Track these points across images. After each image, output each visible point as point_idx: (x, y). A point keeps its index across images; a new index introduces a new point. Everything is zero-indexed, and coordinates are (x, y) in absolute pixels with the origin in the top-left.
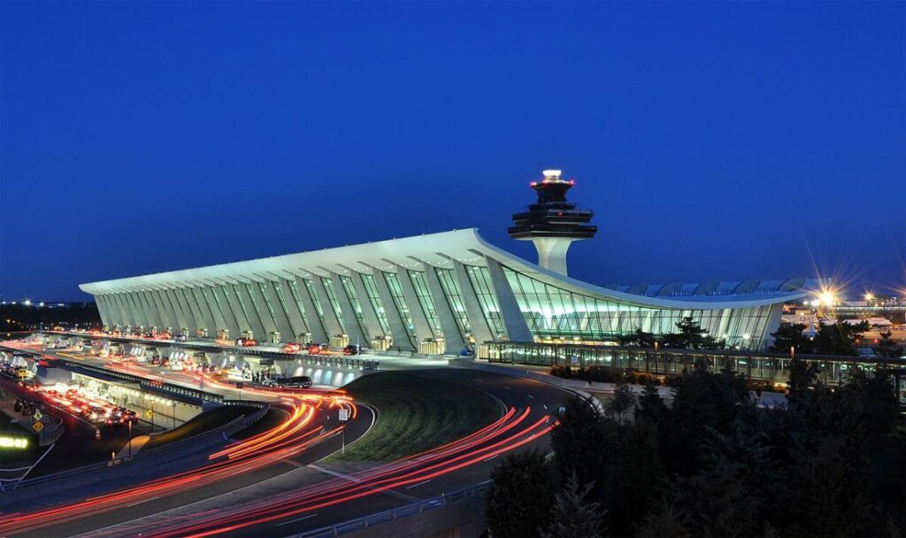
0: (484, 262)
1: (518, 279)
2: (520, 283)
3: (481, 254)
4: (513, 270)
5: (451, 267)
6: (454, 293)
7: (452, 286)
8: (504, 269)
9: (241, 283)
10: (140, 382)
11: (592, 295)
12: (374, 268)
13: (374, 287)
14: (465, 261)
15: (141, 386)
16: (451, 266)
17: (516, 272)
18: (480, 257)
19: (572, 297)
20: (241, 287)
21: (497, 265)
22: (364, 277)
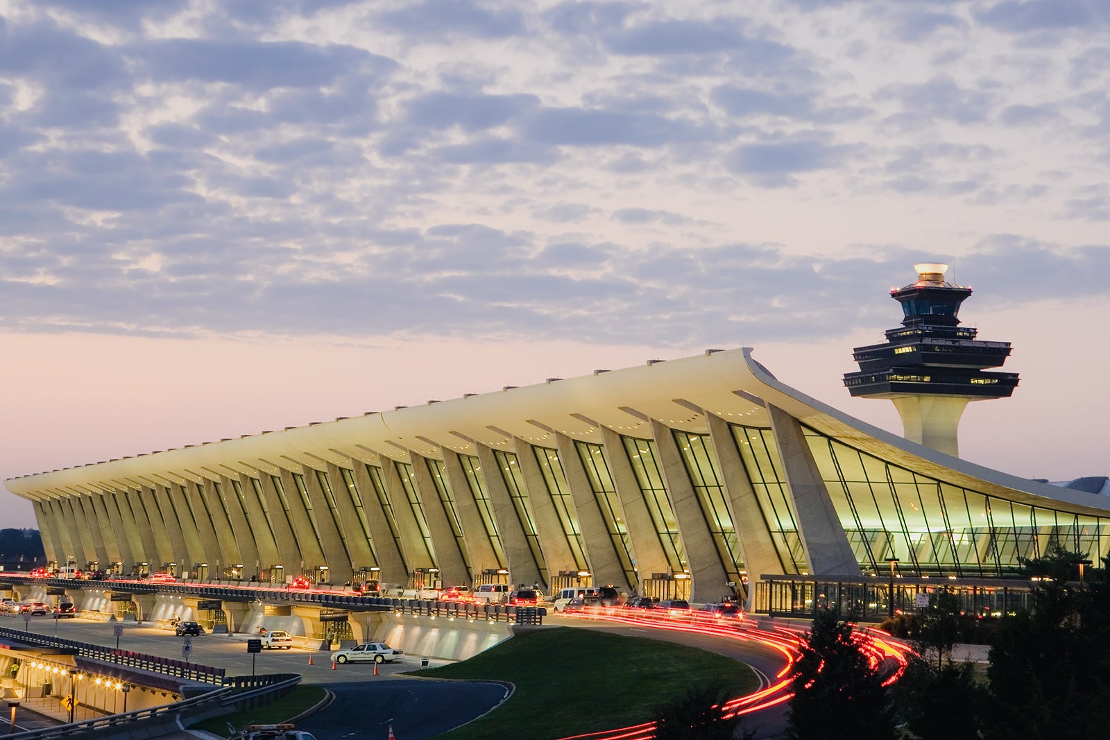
0: (766, 419)
1: (832, 452)
2: (836, 461)
3: (759, 401)
4: (822, 434)
5: (705, 429)
6: (710, 480)
7: (706, 467)
8: (805, 431)
9: (308, 469)
10: (75, 652)
11: (979, 487)
12: (559, 434)
13: (559, 475)
14: (729, 416)
15: (77, 660)
16: (703, 426)
17: (830, 438)
18: (757, 408)
19: (940, 491)
20: (309, 478)
21: (791, 423)
22: (540, 453)
